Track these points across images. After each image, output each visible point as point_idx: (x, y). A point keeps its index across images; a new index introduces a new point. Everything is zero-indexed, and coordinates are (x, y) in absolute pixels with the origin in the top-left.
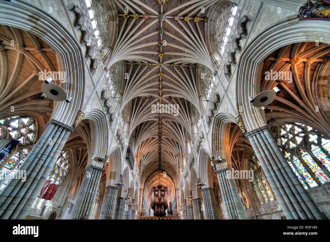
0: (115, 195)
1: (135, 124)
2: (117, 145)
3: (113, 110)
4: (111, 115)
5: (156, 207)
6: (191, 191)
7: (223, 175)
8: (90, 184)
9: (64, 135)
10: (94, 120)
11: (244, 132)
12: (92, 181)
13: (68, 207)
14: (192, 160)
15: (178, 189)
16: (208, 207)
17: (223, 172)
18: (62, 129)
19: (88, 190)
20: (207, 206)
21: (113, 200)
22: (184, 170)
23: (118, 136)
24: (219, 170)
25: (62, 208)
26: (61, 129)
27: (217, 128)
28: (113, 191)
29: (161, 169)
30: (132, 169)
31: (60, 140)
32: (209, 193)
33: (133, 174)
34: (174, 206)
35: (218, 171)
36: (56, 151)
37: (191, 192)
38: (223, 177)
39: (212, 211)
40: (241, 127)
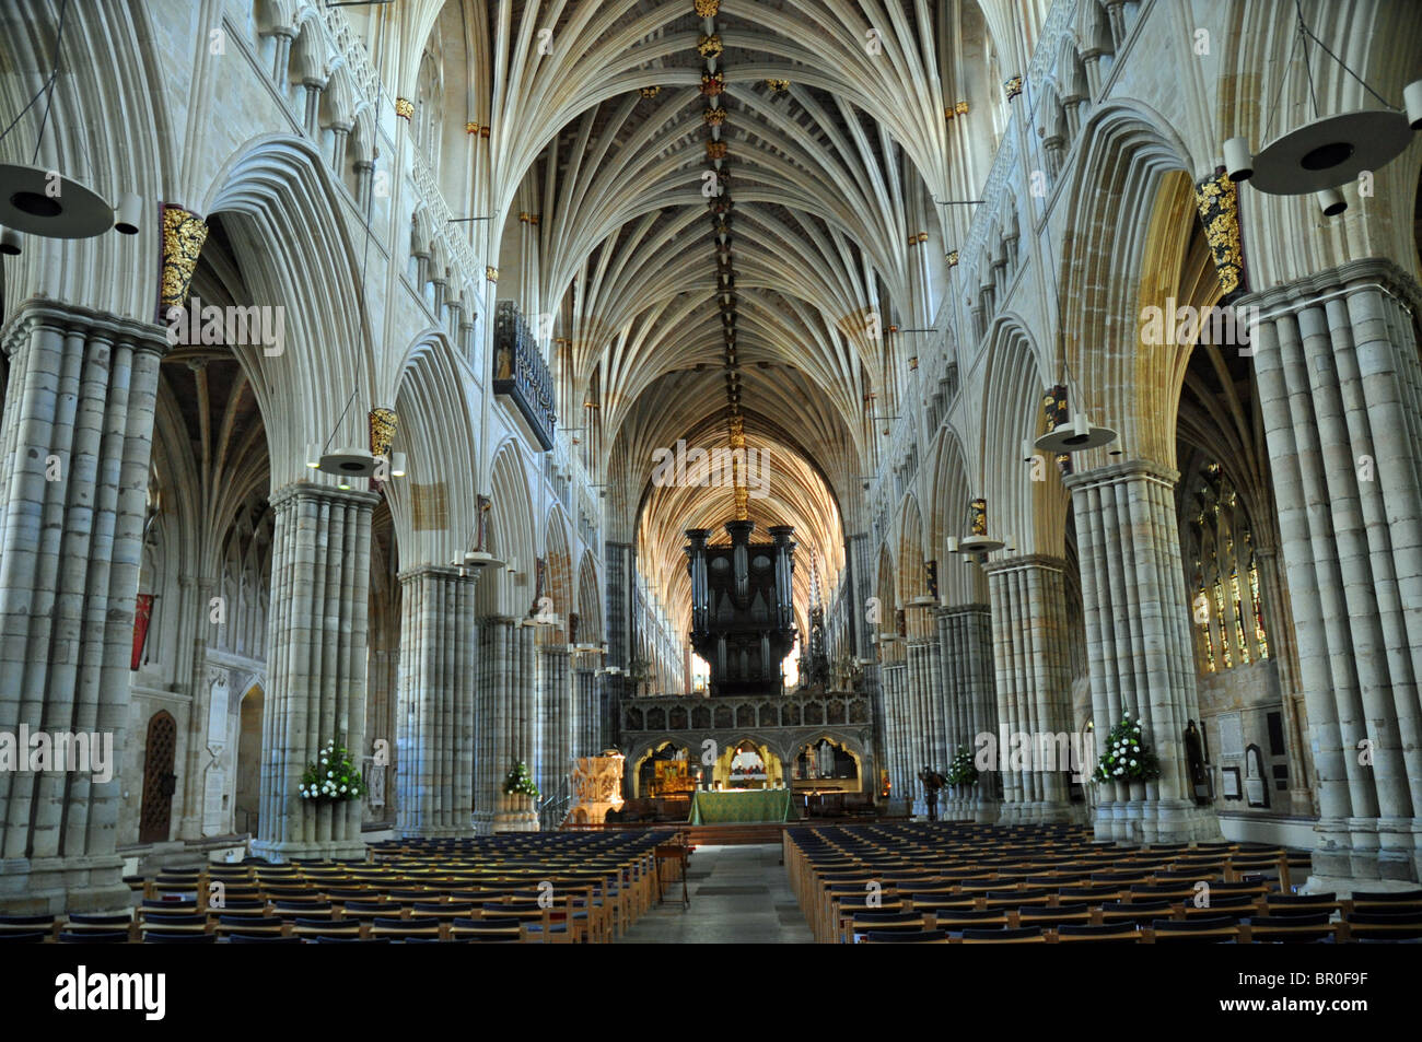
0: (466, 613)
1: (526, 137)
2: (427, 324)
3: (357, 99)
4: (353, 135)
5: (722, 643)
6: (934, 563)
7: (1105, 501)
8: (322, 586)
9: (133, 380)
10: (255, 207)
11: (1230, 289)
12: (329, 567)
13: (216, 685)
14: (943, 375)
15: (865, 536)
16: (1017, 658)
17: (1112, 486)
18: (107, 348)
19: (320, 619)
20: (1012, 655)
21: (456, 641)
22: (900, 428)
23: (424, 258)
24: (1090, 474)
25: (192, 690)
26: (102, 347)
27: (1103, 197)
28: (447, 594)
29: (744, 411)
30: (546, 445)
31: (121, 410)
32: (1031, 584)
33: (555, 468)
34: (837, 634)
35: (1078, 477)
36: (123, 474)
37: (933, 571)
38: (1106, 515)
39: (1039, 681)
40: (1221, 251)
